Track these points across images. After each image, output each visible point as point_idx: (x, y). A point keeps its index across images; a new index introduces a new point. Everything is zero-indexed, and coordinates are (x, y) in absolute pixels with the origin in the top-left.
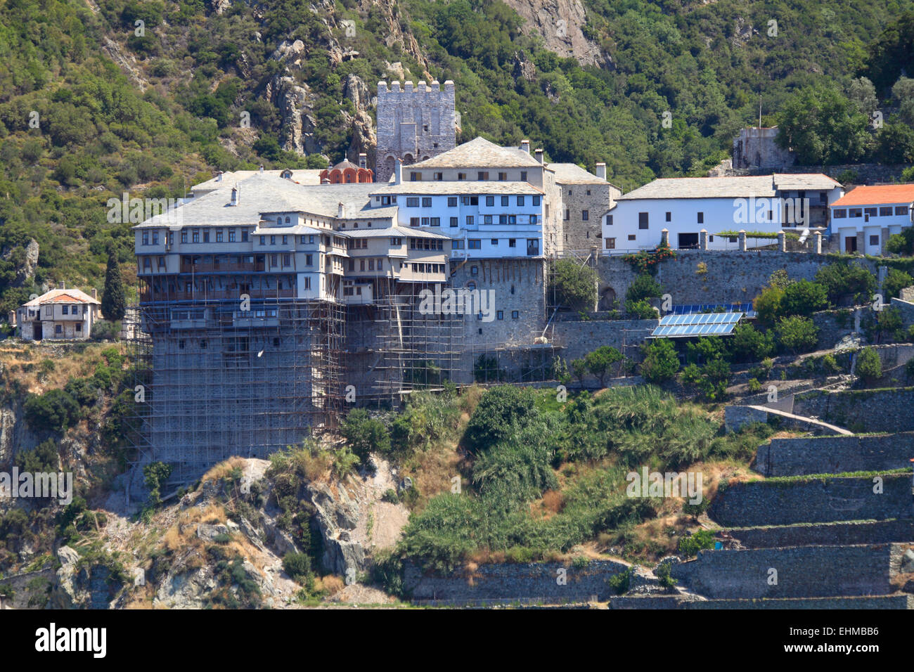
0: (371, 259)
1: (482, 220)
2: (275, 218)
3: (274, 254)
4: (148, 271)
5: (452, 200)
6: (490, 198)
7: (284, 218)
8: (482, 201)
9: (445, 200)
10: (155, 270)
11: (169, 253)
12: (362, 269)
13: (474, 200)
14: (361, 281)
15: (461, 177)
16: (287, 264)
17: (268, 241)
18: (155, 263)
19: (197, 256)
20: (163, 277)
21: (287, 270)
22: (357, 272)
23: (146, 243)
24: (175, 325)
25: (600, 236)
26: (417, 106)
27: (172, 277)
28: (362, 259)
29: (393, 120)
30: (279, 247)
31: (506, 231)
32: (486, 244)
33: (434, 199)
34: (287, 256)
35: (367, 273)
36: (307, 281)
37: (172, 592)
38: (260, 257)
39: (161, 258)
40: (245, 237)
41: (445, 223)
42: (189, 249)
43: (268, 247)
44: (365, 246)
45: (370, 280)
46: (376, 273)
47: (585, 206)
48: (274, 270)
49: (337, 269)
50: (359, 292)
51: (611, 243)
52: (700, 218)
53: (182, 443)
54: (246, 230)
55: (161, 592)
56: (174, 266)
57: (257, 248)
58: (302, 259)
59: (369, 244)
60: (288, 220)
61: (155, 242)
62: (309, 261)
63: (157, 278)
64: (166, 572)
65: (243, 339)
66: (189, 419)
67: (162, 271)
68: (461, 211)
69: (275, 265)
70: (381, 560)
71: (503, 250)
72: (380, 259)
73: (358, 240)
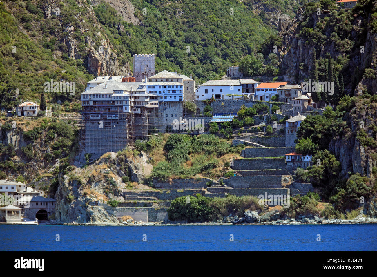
0: (140, 102)
1: (167, 92)
2: (117, 92)
3: (117, 101)
5: (160, 87)
6: (169, 86)
8: (167, 87)
9: (158, 87)
10: (86, 105)
11: (90, 100)
12: (138, 104)
13: (165, 87)
14: (138, 107)
15: (162, 81)
16: (121, 103)
18: (86, 103)
19: (97, 101)
20: (89, 106)
21: (120, 105)
22: (137, 105)
23: (84, 98)
24: (92, 118)
25: (195, 95)
26: (145, 60)
27: (91, 106)
28: (138, 102)
29: (139, 64)
30: (119, 99)
31: (173, 95)
32: (169, 98)
33: (155, 86)
34: (121, 101)
35: (139, 105)
36: (126, 107)
37: (95, 186)
38: (113, 102)
39: (88, 102)
40: (110, 97)
41: (158, 92)
42: (95, 99)
43: (116, 99)
44: (139, 99)
45: (140, 107)
46: (142, 105)
47: (188, 86)
49: (132, 105)
50: (137, 110)
51: (198, 97)
52: (221, 91)
53: (94, 148)
54: (110, 95)
55: (92, 187)
56: (91, 104)
57: (113, 99)
58: (124, 102)
59: (140, 98)
60: (120, 92)
61: (87, 98)
62: (126, 103)
63: (87, 107)
64: (93, 181)
65: (109, 122)
66: (95, 142)
67: (88, 105)
68: (162, 89)
69: (117, 104)
70: (147, 178)
71: (173, 99)
72: (143, 102)
73: (137, 97)
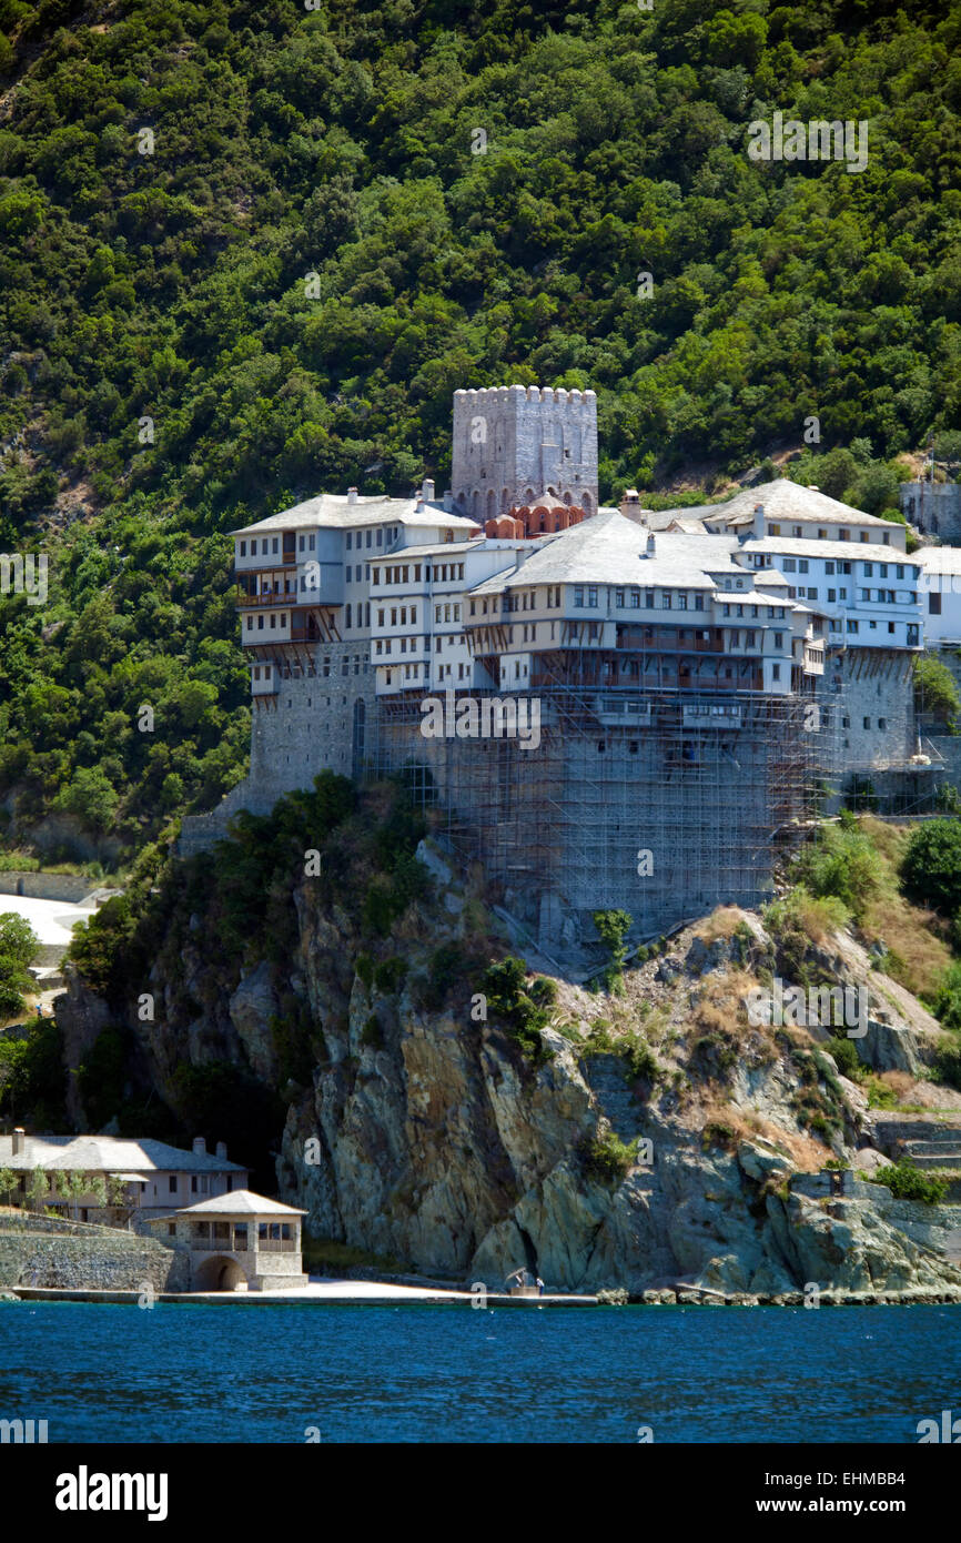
1: (859, 594)
2: (723, 580)
3: (735, 630)
4: (575, 643)
5: (830, 565)
6: (868, 565)
7: (734, 580)
8: (859, 569)
9: (822, 566)
10: (584, 642)
11: (605, 620)
13: (847, 566)
15: (821, 535)
16: (751, 643)
17: (734, 612)
18: (585, 633)
19: (636, 626)
20: (593, 652)
21: (751, 652)
23: (580, 603)
26: (558, 423)
27: (604, 653)
29: (531, 440)
30: (747, 620)
31: (885, 612)
33: (811, 562)
34: (751, 633)
36: (776, 668)
37: (751, 1093)
38: (717, 632)
39: (594, 625)
40: (699, 605)
41: (823, 595)
42: (628, 615)
43: (733, 620)
48: (736, 652)
54: (701, 597)
55: (738, 1093)
56: (609, 640)
57: (719, 620)
58: (770, 638)
60: (740, 584)
61: (593, 604)
62: (778, 643)
63: (587, 652)
64: (732, 1062)
65: (687, 744)
66: (613, 850)
67: (594, 644)
68: (837, 581)
69: (735, 643)
71: (881, 637)
